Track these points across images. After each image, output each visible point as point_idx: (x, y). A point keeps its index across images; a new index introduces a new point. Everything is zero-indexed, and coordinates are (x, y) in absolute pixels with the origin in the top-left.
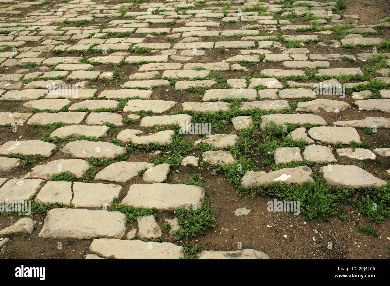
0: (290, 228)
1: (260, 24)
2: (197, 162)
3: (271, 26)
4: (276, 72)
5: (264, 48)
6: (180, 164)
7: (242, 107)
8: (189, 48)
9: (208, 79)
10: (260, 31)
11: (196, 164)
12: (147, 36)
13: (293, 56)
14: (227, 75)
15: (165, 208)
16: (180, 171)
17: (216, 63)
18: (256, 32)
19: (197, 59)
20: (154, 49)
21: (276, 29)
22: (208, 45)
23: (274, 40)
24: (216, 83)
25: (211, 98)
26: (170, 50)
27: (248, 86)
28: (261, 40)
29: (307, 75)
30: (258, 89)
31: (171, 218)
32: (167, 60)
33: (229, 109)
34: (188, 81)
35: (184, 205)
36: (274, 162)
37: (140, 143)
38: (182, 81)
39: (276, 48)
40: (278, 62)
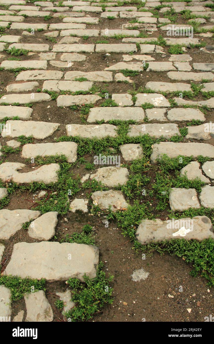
0: (193, 298)
1: (140, 23)
2: (87, 207)
3: (151, 25)
4: (161, 85)
5: (146, 54)
6: (68, 209)
7: (130, 132)
8: (68, 51)
9: (91, 94)
10: (141, 31)
11: (85, 210)
12: (23, 34)
13: (177, 65)
14: (111, 87)
15: (55, 279)
16: (69, 219)
17: (99, 73)
18: (136, 33)
19: (78, 66)
20: (31, 51)
21: (156, 30)
22: (88, 48)
23: (155, 43)
24: (101, 98)
25: (96, 119)
26: (49, 54)
27: (134, 104)
28: (142, 44)
29: (194, 91)
30: (144, 107)
31: (63, 290)
32: (47, 67)
33: (117, 135)
34: (71, 96)
35: (77, 275)
36: (169, 207)
37: (22, 182)
38: (64, 95)
39: (158, 54)
40: (162, 72)
